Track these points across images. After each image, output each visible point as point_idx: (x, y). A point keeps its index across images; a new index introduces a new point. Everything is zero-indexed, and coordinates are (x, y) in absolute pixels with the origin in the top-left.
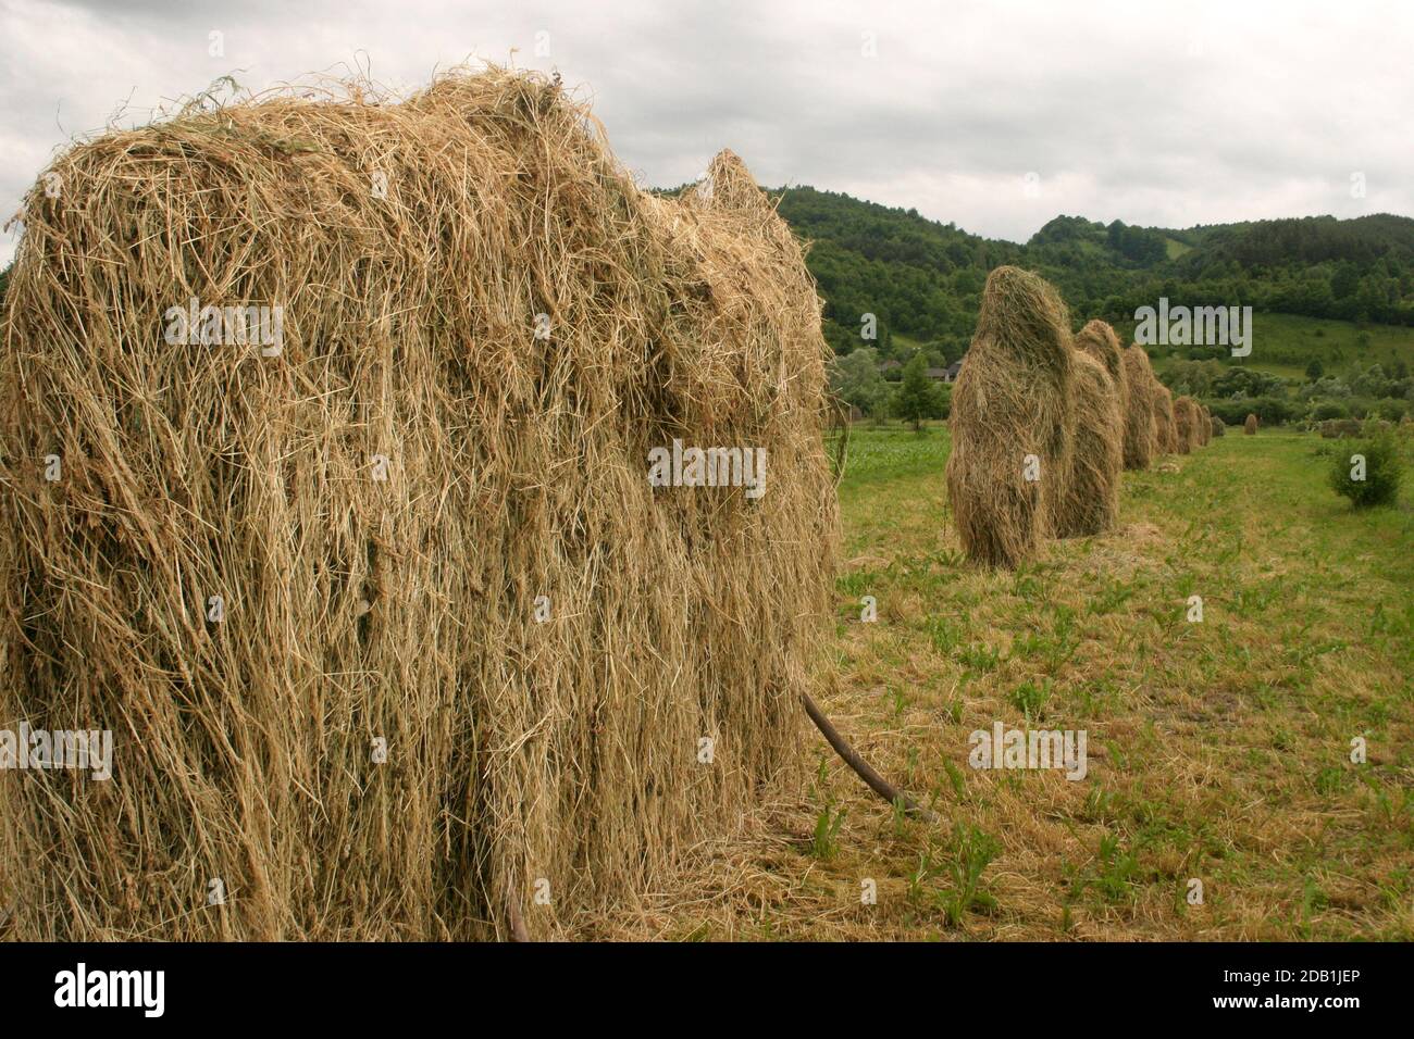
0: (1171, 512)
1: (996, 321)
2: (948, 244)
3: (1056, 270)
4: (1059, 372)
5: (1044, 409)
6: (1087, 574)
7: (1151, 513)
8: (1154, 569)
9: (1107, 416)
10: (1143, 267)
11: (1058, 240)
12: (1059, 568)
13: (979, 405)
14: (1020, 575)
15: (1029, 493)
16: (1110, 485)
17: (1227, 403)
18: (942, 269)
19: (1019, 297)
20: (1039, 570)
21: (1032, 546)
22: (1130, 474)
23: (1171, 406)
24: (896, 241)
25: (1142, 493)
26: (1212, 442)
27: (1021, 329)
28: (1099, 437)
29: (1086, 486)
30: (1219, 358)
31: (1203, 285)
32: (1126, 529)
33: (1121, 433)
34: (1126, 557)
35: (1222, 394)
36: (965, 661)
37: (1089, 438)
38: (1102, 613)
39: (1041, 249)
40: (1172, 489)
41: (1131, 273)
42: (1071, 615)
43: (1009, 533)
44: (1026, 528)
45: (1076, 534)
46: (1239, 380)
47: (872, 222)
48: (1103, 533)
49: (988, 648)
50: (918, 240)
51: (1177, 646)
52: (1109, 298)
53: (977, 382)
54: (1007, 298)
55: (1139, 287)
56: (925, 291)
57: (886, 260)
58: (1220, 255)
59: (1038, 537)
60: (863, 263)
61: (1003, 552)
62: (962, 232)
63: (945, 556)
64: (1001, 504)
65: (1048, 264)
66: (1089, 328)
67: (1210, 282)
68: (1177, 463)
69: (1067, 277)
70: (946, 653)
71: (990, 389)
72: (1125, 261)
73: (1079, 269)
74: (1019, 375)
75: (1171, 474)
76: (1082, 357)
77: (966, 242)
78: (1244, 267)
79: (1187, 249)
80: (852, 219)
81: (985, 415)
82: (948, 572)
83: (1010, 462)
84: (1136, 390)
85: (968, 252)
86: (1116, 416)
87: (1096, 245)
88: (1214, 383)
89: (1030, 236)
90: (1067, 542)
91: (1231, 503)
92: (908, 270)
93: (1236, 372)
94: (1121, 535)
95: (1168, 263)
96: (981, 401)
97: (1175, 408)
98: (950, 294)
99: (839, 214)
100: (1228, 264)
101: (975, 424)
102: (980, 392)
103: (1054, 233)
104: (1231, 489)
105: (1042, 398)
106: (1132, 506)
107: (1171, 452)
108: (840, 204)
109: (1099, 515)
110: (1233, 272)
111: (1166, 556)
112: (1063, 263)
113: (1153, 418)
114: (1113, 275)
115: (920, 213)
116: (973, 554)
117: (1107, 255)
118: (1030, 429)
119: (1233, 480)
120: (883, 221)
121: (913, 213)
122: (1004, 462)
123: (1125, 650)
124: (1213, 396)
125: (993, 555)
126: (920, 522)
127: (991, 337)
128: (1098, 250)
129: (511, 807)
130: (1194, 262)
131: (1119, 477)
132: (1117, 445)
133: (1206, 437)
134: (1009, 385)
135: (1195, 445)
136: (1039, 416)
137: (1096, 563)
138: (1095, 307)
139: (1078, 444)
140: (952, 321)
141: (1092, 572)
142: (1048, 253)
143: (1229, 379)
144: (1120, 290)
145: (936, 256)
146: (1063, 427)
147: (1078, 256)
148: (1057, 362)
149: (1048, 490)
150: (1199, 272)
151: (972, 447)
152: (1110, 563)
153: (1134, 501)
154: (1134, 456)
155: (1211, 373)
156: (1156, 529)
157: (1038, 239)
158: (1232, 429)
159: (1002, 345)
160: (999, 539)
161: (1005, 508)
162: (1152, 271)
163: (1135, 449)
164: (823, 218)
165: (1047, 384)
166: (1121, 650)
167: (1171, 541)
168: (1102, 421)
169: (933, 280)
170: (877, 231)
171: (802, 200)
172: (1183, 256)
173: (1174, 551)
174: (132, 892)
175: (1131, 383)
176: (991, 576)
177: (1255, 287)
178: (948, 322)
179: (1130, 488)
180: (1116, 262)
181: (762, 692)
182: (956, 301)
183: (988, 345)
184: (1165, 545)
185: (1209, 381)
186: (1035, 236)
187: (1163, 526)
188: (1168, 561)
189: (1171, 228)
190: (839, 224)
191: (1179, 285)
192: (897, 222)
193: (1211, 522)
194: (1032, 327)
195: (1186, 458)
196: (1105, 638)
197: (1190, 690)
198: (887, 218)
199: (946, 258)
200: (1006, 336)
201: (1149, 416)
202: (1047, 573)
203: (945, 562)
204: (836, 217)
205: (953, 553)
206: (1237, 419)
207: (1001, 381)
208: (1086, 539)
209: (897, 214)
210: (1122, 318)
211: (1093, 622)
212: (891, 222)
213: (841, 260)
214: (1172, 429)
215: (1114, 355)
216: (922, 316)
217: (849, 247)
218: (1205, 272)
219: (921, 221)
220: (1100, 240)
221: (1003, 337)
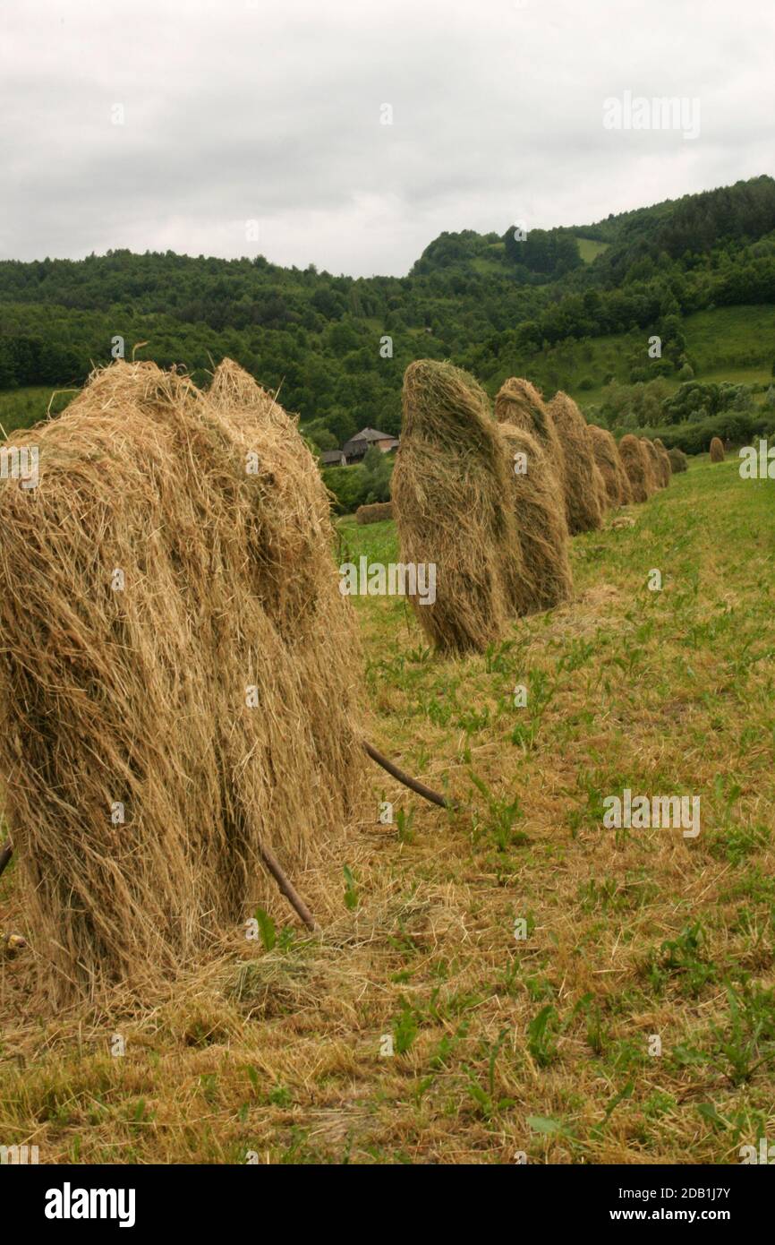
0: (628, 570)
1: (420, 416)
2: (312, 293)
3: (450, 302)
4: (489, 455)
5: (482, 493)
6: (552, 642)
7: (608, 575)
8: (616, 627)
9: (543, 484)
10: (555, 279)
11: (445, 264)
12: (526, 642)
13: (419, 499)
14: (489, 655)
15: (482, 577)
16: (559, 553)
17: (683, 429)
18: (312, 326)
19: (437, 389)
20: (507, 647)
21: (495, 626)
22: (582, 538)
23: (615, 449)
24: (247, 301)
25: (596, 556)
26: (674, 480)
27: (444, 420)
28: (538, 507)
29: (535, 559)
30: (666, 375)
31: (630, 288)
32: (583, 596)
33: (560, 498)
34: (586, 621)
35: (676, 419)
36: (462, 725)
37: (530, 511)
38: (570, 669)
39: (427, 279)
40: (628, 545)
41: (542, 289)
42: (543, 676)
43: (470, 619)
44: (487, 611)
45: (536, 610)
46: (694, 397)
47: (211, 282)
48: (562, 603)
49: (478, 712)
50: (274, 295)
51: (639, 682)
52: (521, 325)
53: (413, 479)
54: (426, 392)
55: (554, 306)
56: (295, 357)
57: (239, 327)
58: (644, 248)
59: (499, 617)
60: (211, 336)
61: (468, 637)
62: (325, 274)
63: (414, 655)
64: (458, 592)
65: (439, 297)
66: (507, 389)
67: (639, 284)
68: (631, 515)
69: (466, 308)
70: (443, 725)
71: (426, 484)
72: (533, 275)
73: (479, 297)
74: (452, 465)
75: (625, 530)
76: (506, 430)
77: (334, 287)
78: (674, 257)
79: (603, 248)
80: (186, 283)
81: (426, 509)
82: (421, 667)
83: (458, 550)
84: (570, 444)
85: (338, 297)
86: (552, 483)
87: (492, 262)
88: (665, 408)
89: (411, 265)
90: (528, 619)
91: (689, 548)
92: (268, 335)
93: (689, 389)
94: (580, 602)
95: (586, 268)
96: (420, 496)
97: (621, 452)
98: (327, 355)
99: (168, 278)
100: (655, 257)
101: (419, 520)
102: (418, 488)
103: (439, 256)
104: (689, 533)
105: (477, 482)
106: (587, 572)
107: (625, 503)
108: (168, 267)
109: (555, 587)
110: (663, 266)
111: (626, 613)
112: (456, 292)
113: (596, 468)
114: (520, 296)
115: (270, 260)
116: (440, 646)
117: (508, 272)
118: (471, 514)
119: (692, 523)
120: (226, 277)
121: (261, 261)
122: (453, 551)
123: (595, 692)
124: (668, 423)
125: (459, 643)
126: (374, 630)
127: (418, 432)
128: (497, 268)
129: (250, 798)
130: (614, 262)
131: (568, 542)
132: (559, 512)
133: (665, 476)
134: (444, 476)
135: (652, 487)
136: (478, 500)
137: (558, 631)
138: (507, 340)
139: (519, 519)
140: (336, 388)
141: (557, 640)
142: (436, 283)
143: (683, 399)
144: (532, 313)
145: (300, 311)
146: (503, 507)
147: (474, 280)
148: (484, 446)
149: (501, 571)
150: (623, 273)
151: (420, 541)
152: (573, 629)
153: (589, 566)
154: (582, 517)
155: (659, 395)
156: (614, 589)
157: (420, 267)
158: (696, 458)
159: (430, 438)
160: (462, 627)
161: (463, 595)
162: (567, 283)
163: (582, 508)
164: (149, 287)
165: (480, 468)
166: (591, 693)
167: (630, 598)
168: (538, 491)
169: (302, 343)
170: (220, 292)
171: (117, 269)
172: (600, 257)
173: (633, 607)
174: (116, 838)
175: (563, 436)
176: (463, 661)
177: (693, 280)
178: (332, 392)
179: (584, 553)
180: (520, 279)
181: (338, 743)
182: (336, 364)
183: (417, 441)
184: (624, 603)
185: (657, 408)
186: (416, 264)
187: (621, 587)
188: (628, 617)
189: (579, 224)
190: (171, 292)
191: (601, 295)
192: (243, 277)
193: (670, 572)
194: (455, 416)
195: (643, 507)
196: (576, 689)
197: (650, 707)
198: (230, 274)
199: (313, 311)
200: (432, 429)
201: (590, 469)
202: (514, 649)
203: (416, 659)
204: (165, 283)
205: (421, 650)
206: (698, 447)
207: (436, 473)
208: (546, 613)
209: (241, 266)
210: (541, 348)
211: (563, 677)
212: (235, 278)
213: (183, 337)
214: (621, 477)
215: (539, 413)
216: (298, 389)
217: (189, 318)
218: (630, 272)
219: (272, 270)
220: (496, 255)
221: (429, 430)
